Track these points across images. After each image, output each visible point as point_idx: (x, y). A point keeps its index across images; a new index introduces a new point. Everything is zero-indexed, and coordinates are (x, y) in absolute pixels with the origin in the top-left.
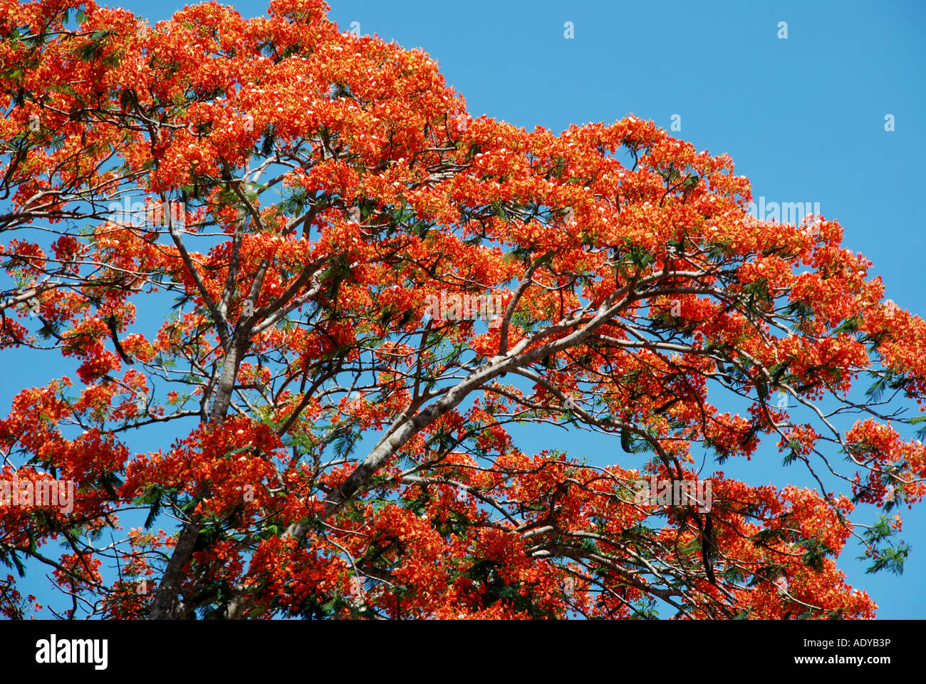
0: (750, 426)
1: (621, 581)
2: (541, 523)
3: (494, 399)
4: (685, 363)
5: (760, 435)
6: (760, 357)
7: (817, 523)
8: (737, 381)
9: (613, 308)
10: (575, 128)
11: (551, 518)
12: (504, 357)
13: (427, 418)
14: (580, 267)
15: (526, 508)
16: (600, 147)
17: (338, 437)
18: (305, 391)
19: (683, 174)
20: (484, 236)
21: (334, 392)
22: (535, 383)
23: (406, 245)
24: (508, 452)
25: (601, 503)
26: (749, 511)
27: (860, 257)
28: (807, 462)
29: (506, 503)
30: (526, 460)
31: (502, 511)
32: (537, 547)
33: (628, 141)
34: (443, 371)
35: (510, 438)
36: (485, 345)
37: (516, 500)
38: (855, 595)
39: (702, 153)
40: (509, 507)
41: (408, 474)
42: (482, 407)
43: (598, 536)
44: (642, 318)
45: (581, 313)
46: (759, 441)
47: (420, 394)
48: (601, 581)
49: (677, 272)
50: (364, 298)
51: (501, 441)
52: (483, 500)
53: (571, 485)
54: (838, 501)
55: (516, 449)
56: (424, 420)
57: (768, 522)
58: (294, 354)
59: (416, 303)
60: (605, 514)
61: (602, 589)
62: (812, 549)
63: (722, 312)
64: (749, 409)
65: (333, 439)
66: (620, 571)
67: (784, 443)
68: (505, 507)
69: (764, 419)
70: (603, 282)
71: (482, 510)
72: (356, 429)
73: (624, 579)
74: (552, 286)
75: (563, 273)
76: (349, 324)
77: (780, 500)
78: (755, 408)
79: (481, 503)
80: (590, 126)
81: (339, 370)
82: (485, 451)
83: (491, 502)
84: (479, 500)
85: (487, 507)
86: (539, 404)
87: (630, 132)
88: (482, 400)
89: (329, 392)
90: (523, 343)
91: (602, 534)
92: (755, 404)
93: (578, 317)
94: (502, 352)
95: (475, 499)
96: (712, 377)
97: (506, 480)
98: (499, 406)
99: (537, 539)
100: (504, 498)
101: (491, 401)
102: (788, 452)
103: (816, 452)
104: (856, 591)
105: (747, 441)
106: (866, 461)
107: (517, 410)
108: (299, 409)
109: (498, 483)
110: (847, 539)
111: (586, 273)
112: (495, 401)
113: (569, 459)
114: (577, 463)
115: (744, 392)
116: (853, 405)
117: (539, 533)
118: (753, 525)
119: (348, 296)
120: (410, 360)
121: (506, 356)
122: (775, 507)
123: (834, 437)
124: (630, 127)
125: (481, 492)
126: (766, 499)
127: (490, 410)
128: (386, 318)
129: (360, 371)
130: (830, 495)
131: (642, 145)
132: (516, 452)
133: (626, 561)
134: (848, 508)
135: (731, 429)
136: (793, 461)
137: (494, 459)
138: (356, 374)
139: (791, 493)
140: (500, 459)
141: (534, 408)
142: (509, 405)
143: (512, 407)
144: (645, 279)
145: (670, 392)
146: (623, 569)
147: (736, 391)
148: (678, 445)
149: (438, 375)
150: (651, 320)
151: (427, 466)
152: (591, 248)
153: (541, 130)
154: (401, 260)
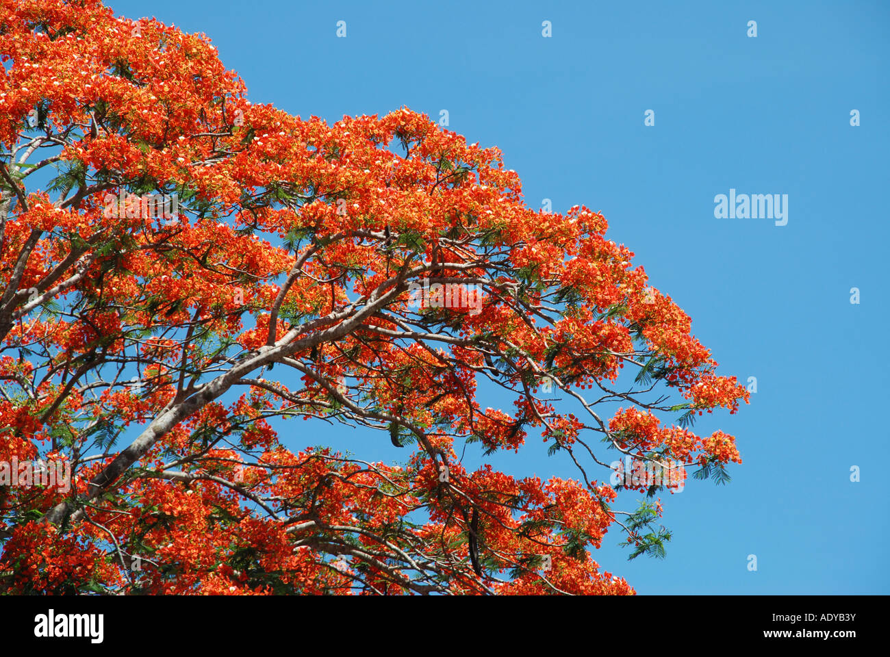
0: (517, 419)
1: (382, 577)
2: (304, 518)
3: (260, 395)
4: (453, 357)
5: (526, 428)
6: (526, 348)
7: (579, 513)
8: (504, 374)
9: (382, 298)
10: (349, 118)
11: (312, 513)
12: (271, 347)
13: (192, 406)
14: (351, 260)
15: (289, 505)
16: (373, 139)
17: (98, 430)
18: (67, 382)
19: (454, 165)
20: (254, 227)
21: (97, 386)
22: (303, 374)
23: (176, 233)
24: (273, 448)
25: (363, 499)
26: (514, 502)
27: (622, 248)
28: (571, 452)
29: (270, 500)
30: (291, 457)
31: (266, 508)
32: (298, 542)
33: (402, 133)
34: (209, 364)
35: (276, 434)
36: (253, 336)
37: (279, 497)
38: (613, 582)
39: (473, 145)
40: (273, 505)
41: (170, 467)
42: (248, 402)
43: (360, 530)
44: (412, 313)
45: (351, 307)
46: (525, 434)
47: (185, 388)
48: (363, 577)
49: (446, 264)
50: (130, 287)
51: (267, 436)
52: (247, 496)
53: (334, 478)
54: (601, 489)
55: (281, 445)
56: (189, 408)
57: (531, 514)
58: (57, 347)
59: (184, 294)
60: (367, 510)
61: (363, 585)
62: (573, 538)
63: (490, 304)
64: (516, 403)
65: (94, 431)
66: (381, 566)
67: (548, 433)
68: (269, 505)
69: (529, 411)
70: (374, 277)
71: (246, 508)
72: (118, 422)
73: (386, 576)
74: (323, 279)
75: (334, 266)
76: (114, 314)
77: (544, 491)
78: (522, 401)
79: (245, 499)
80: (363, 117)
81: (102, 360)
82: (250, 447)
83: (255, 499)
84: (243, 497)
85: (250, 504)
86: (306, 400)
87: (403, 123)
88: (248, 397)
89: (92, 387)
90: (292, 334)
91: (363, 529)
92: (521, 397)
93: (348, 310)
94: (271, 342)
95: (239, 496)
96: (480, 370)
97: (270, 477)
98: (265, 403)
99: (299, 534)
100: (269, 495)
101: (257, 397)
102: (552, 441)
103: (580, 442)
104: (615, 578)
105: (513, 434)
106: (629, 448)
107: (283, 407)
108: (60, 400)
109: (262, 480)
110: (608, 528)
111: (357, 267)
112: (261, 397)
113: (332, 453)
114: (340, 457)
115: (510, 385)
116: (615, 395)
117: (301, 529)
118: (517, 518)
119: (115, 285)
120: (176, 355)
121: (274, 346)
122: (539, 498)
123: (598, 426)
124: (403, 118)
125: (246, 489)
126: (531, 490)
127: (256, 405)
128: (153, 308)
129: (124, 362)
130: (593, 483)
131: (414, 138)
132: (281, 449)
133: (388, 556)
134: (611, 496)
135: (497, 422)
136: (557, 451)
137: (259, 455)
138: (120, 365)
139: (556, 484)
140: (265, 455)
141: (301, 404)
142: (274, 401)
143: (278, 404)
144: (414, 269)
145: (439, 385)
146: (384, 565)
147: (502, 384)
148: (441, 440)
149: (204, 368)
150: (422, 315)
151: (190, 460)
152: (362, 241)
153: (315, 119)
154: (171, 249)
